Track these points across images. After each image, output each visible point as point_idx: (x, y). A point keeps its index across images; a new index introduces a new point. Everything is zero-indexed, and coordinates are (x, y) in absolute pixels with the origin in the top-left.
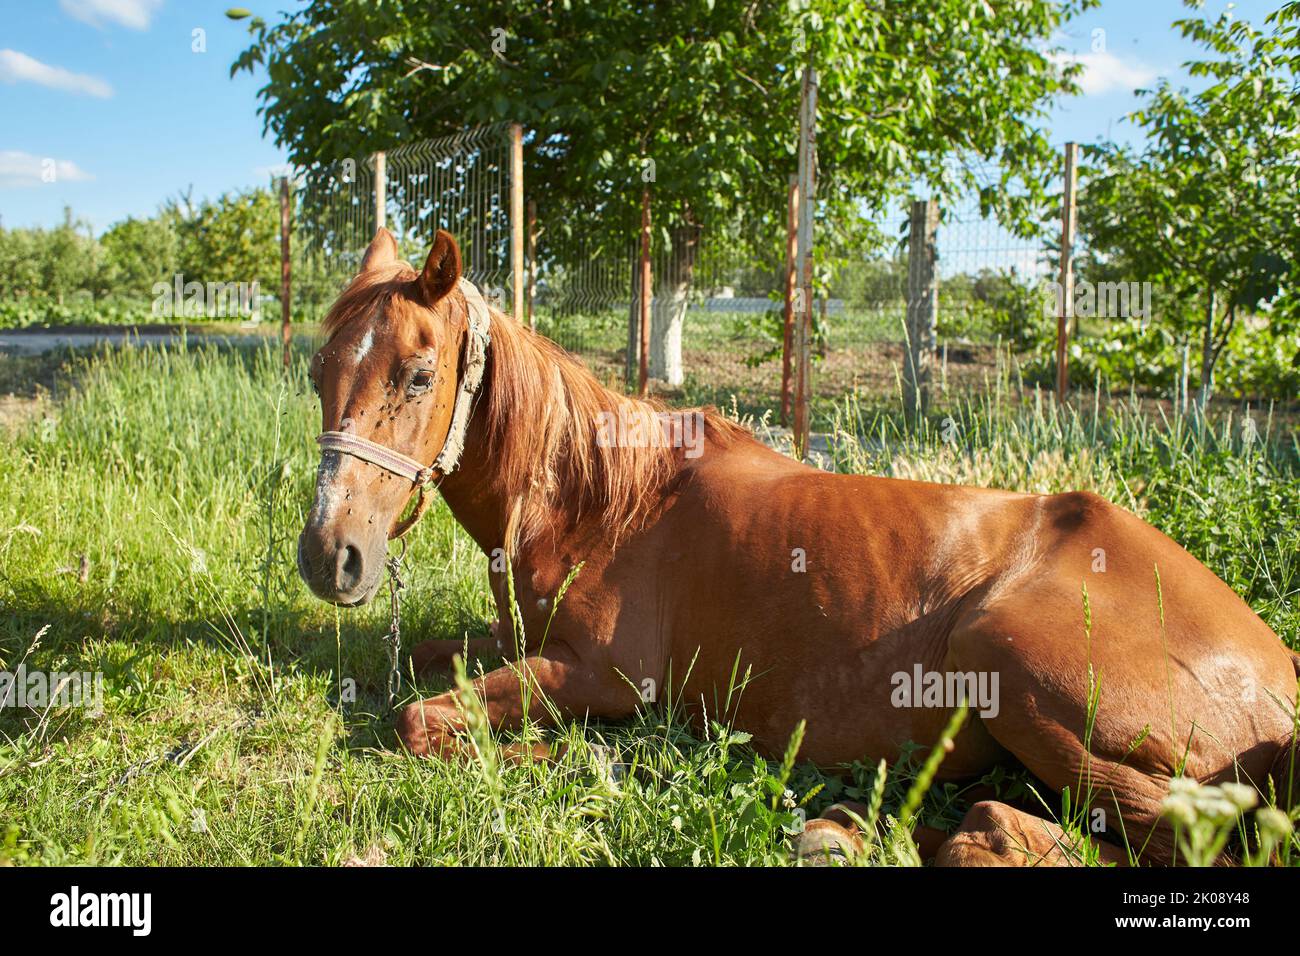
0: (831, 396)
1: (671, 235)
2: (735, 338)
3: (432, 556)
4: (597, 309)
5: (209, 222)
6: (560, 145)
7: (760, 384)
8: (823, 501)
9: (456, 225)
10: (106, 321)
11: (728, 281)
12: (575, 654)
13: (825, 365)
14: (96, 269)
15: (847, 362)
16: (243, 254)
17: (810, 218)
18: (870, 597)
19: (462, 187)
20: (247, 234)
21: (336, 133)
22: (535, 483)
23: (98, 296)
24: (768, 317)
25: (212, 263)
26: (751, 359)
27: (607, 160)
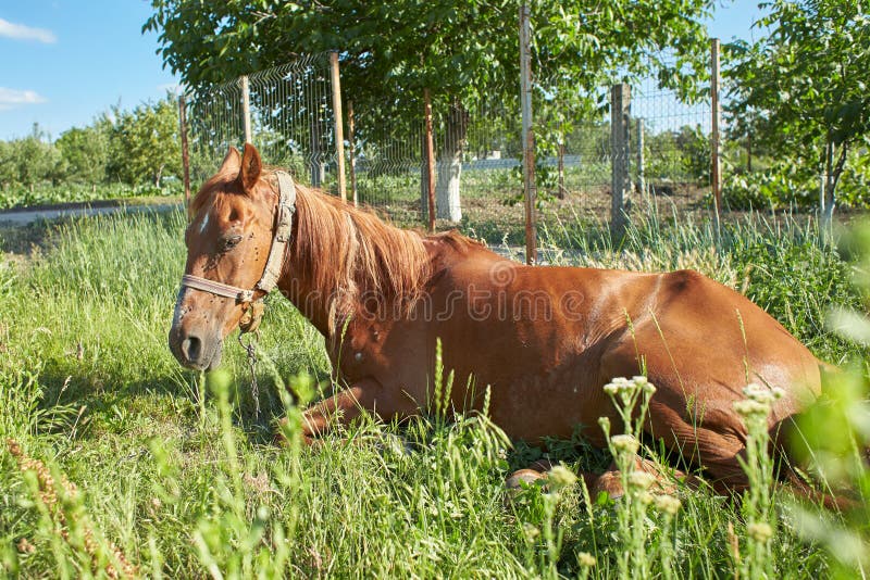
2: (499, 188)
4: (400, 172)
5: (128, 127)
6: (368, 59)
9: (298, 119)
10: (64, 200)
13: (563, 203)
14: (53, 165)
16: (153, 147)
18: (553, 335)
19: (301, 93)
20: (155, 134)
22: (341, 289)
23: (55, 183)
25: (132, 156)
27: (398, 71)
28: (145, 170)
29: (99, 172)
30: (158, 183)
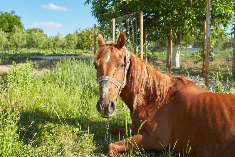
0: (215, 70)
1: (177, 34)
2: (192, 57)
3: (120, 106)
4: (161, 51)
5: (83, 34)
6: (153, 16)
7: (197, 67)
8: (211, 99)
10: (63, 54)
11: (191, 44)
12: (148, 134)
13: (213, 63)
14: (62, 43)
15: (218, 62)
16: (90, 40)
17: (209, 30)
19: (132, 25)
20: (90, 36)
21: (106, 15)
22: (140, 92)
23: (63, 49)
24: (199, 52)
25: (83, 42)
26: (195, 62)
27: (162, 18)
28: (87, 46)
29: (74, 46)
30: (90, 50)
